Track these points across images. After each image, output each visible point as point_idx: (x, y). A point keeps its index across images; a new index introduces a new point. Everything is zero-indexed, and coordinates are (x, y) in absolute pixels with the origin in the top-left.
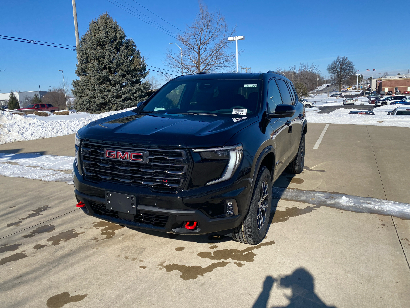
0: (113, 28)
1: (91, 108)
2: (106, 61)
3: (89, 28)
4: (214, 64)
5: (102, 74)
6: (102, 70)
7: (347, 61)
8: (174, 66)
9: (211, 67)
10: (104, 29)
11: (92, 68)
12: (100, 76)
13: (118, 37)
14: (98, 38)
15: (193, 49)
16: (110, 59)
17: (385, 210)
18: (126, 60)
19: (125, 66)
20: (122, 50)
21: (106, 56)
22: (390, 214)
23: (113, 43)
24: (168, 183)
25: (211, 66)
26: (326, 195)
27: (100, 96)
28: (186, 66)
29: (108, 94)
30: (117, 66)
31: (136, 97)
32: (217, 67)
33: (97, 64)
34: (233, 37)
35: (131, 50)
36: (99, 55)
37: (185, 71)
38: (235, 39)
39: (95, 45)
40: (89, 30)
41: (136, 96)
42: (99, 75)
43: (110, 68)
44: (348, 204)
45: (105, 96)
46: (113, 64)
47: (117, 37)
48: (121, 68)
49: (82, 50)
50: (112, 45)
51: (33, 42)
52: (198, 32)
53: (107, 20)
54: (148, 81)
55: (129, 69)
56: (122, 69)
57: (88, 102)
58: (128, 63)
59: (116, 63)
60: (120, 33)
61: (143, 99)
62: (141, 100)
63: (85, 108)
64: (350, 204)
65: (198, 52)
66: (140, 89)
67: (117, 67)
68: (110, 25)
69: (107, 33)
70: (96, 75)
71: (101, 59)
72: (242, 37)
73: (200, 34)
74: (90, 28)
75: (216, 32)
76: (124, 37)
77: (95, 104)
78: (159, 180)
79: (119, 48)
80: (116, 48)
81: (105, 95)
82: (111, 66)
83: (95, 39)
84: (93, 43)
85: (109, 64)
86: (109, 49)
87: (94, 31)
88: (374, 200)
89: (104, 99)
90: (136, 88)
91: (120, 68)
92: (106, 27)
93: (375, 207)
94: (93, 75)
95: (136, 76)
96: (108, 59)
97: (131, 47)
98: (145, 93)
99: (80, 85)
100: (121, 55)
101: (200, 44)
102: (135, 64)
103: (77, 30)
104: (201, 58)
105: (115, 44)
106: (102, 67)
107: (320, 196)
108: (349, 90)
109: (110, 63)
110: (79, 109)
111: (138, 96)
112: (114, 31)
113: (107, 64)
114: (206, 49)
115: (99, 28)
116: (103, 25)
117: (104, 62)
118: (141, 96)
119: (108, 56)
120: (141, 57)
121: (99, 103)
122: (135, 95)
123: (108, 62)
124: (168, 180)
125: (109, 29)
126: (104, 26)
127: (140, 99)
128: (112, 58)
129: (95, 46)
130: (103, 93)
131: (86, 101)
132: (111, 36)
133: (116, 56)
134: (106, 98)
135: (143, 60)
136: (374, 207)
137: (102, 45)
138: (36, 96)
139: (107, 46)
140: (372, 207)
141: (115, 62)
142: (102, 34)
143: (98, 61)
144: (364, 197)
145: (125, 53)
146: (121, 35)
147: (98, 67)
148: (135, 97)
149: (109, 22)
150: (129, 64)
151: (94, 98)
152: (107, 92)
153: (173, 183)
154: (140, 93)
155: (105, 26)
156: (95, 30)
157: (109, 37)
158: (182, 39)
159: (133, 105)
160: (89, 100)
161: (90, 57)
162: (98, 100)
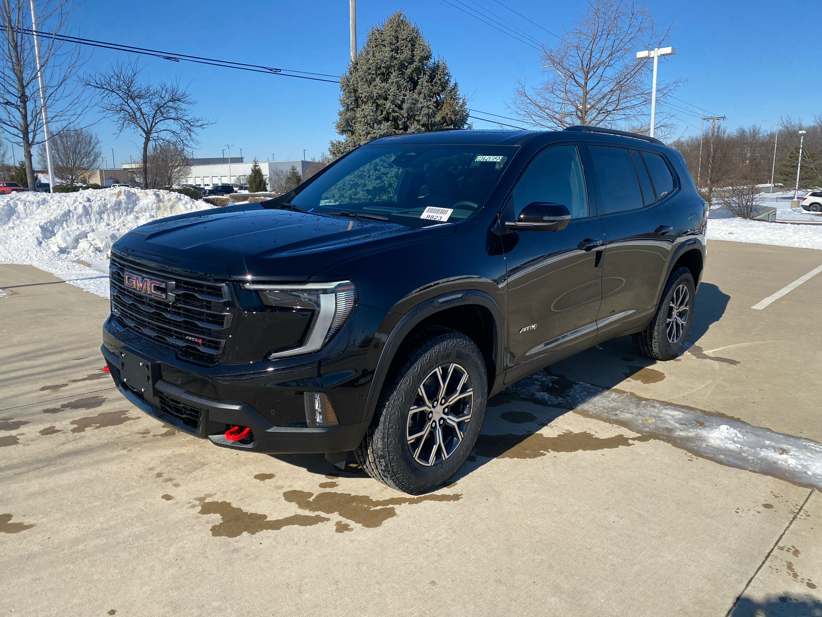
0: (408, 39)
1: (357, 197)
2: (390, 105)
3: (366, 41)
4: (614, 110)
5: (380, 130)
6: (380, 123)
9: (607, 116)
10: (391, 44)
11: (363, 119)
12: (375, 135)
13: (417, 58)
14: (379, 61)
15: (572, 78)
16: (397, 101)
17: (808, 472)
18: (426, 103)
19: (424, 115)
20: (422, 84)
21: (389, 95)
22: (814, 483)
23: (406, 70)
24: (203, 344)
25: (609, 113)
26: (690, 415)
27: (374, 174)
29: (387, 171)
30: (409, 114)
32: (623, 117)
33: (372, 112)
34: (649, 51)
35: (439, 82)
36: (377, 93)
37: (550, 124)
38: (652, 54)
39: (373, 74)
40: (366, 45)
42: (374, 133)
43: (395, 119)
44: (722, 445)
45: (383, 176)
46: (402, 111)
47: (415, 58)
48: (416, 118)
49: (348, 85)
50: (403, 74)
51: (276, 71)
52: (587, 43)
53: (399, 24)
55: (432, 121)
56: (418, 121)
57: (353, 184)
58: (430, 108)
59: (408, 110)
60: (421, 49)
63: (347, 197)
64: (728, 446)
65: (583, 84)
67: (409, 117)
68: (403, 35)
69: (396, 50)
70: (369, 132)
71: (380, 102)
72: (668, 50)
74: (368, 42)
75: (626, 40)
76: (427, 58)
77: (364, 189)
78: (190, 338)
79: (416, 78)
80: (411, 79)
81: (383, 174)
82: (397, 115)
83: (374, 63)
84: (370, 71)
85: (394, 111)
86: (397, 82)
87: (373, 48)
88: (805, 445)
89: (381, 180)
91: (414, 119)
92: (397, 38)
93: (789, 462)
94: (364, 133)
96: (393, 102)
97: (440, 77)
99: (342, 151)
100: (420, 93)
101: (589, 67)
102: (446, 110)
103: (354, 46)
104: (588, 96)
105: (409, 71)
106: (381, 117)
107: (673, 416)
109: (397, 110)
110: (337, 198)
112: (410, 45)
113: (391, 110)
115: (383, 41)
116: (390, 36)
117: (385, 108)
119: (394, 96)
120: (459, 97)
121: (371, 189)
123: (392, 107)
124: (204, 340)
125: (402, 42)
126: (392, 37)
128: (401, 99)
129: (372, 77)
130: (380, 169)
131: (350, 184)
132: (402, 57)
133: (408, 95)
134: (385, 178)
135: (464, 102)
136: (786, 462)
137: (386, 73)
138: (294, 169)
139: (393, 77)
140: (783, 460)
141: (405, 106)
142: (386, 53)
143: (374, 105)
144: (783, 434)
145: (426, 90)
146: (422, 54)
147: (372, 118)
149: (404, 30)
150: (431, 110)
151: (362, 178)
152: (386, 168)
155: (394, 36)
156: (376, 46)
157: (399, 58)
160: (354, 182)
161: (362, 97)
162: (370, 183)
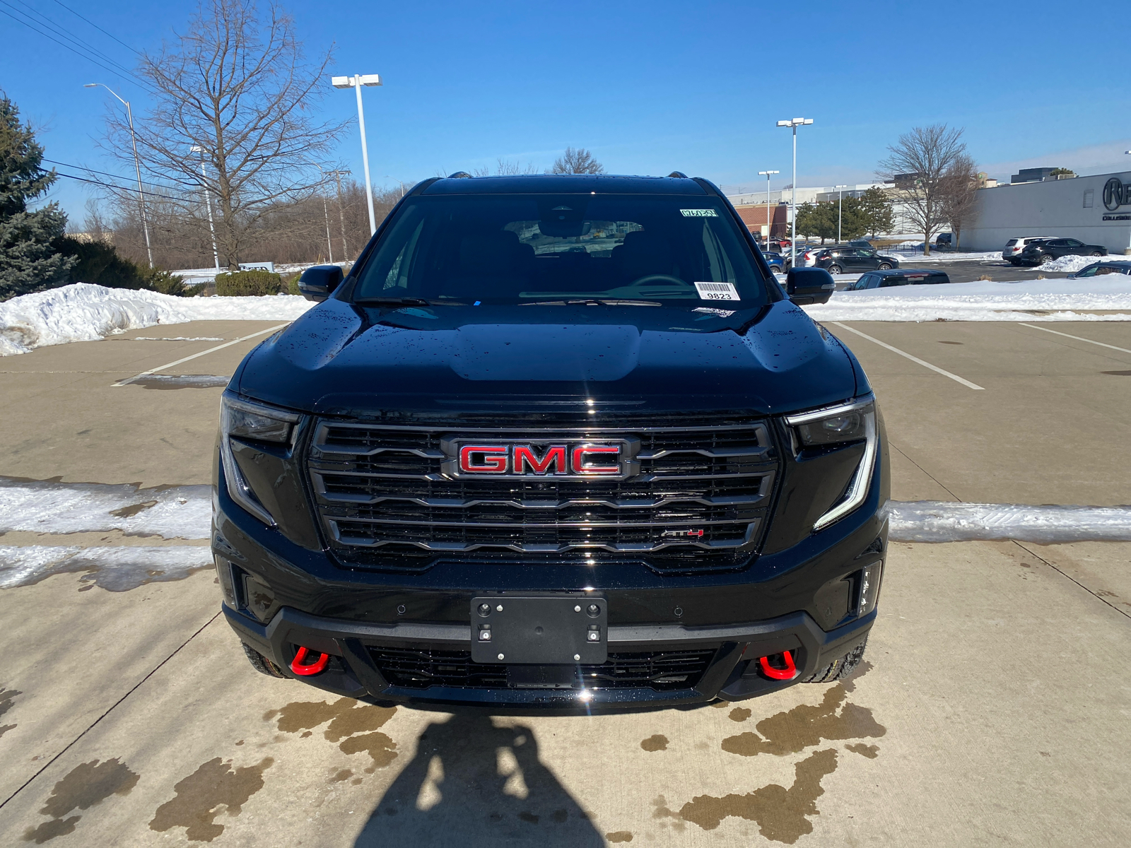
4: (273, 155)
7: (589, 162)
8: (138, 158)
9: (263, 164)
15: (196, 106)
24: (705, 538)
28: (180, 160)
31: (17, 258)
38: (353, 81)
41: (17, 254)
54: (56, 205)
61: (45, 263)
62: (35, 268)
65: (214, 117)
66: (31, 232)
72: (374, 78)
73: (218, 61)
75: (268, 58)
78: (674, 533)
90: (16, 228)
93: (963, 524)
95: (9, 186)
98: (48, 244)
104: (224, 133)
108: (599, 238)
111: (25, 255)
114: (240, 110)
118: (34, 256)
120: (19, 123)
122: (14, 251)
124: (708, 528)
127: (34, 264)
135: (29, 132)
148: (13, 258)
153: (720, 538)
154: (29, 243)
158: (156, 73)
159: (8, 285)
